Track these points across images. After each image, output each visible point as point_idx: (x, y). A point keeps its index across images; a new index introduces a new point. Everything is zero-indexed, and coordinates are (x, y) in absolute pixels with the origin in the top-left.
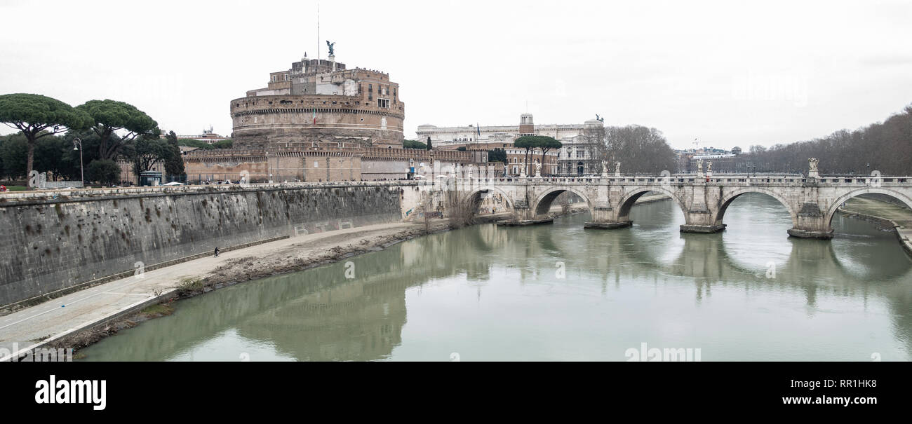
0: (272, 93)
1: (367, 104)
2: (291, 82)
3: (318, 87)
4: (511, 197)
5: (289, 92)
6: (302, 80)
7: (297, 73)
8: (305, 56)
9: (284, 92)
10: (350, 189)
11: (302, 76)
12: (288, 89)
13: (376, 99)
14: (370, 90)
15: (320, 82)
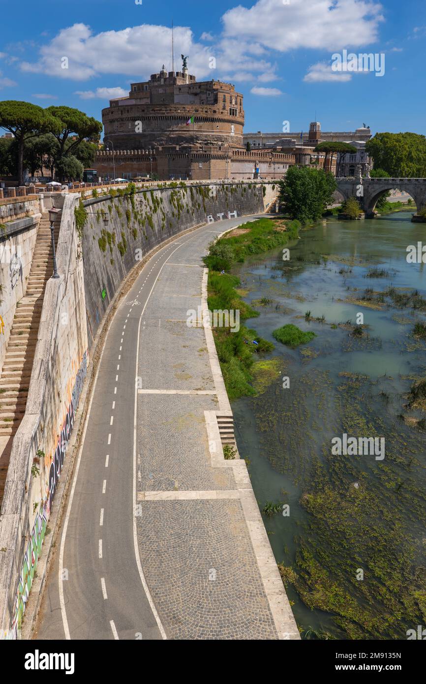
0: (133, 102)
1: (222, 113)
2: (151, 93)
3: (176, 97)
4: (347, 193)
5: (148, 101)
6: (161, 91)
7: (156, 84)
8: (163, 68)
9: (143, 102)
10: (234, 186)
11: (160, 86)
12: (148, 98)
13: (228, 108)
14: (224, 101)
15: (178, 93)
